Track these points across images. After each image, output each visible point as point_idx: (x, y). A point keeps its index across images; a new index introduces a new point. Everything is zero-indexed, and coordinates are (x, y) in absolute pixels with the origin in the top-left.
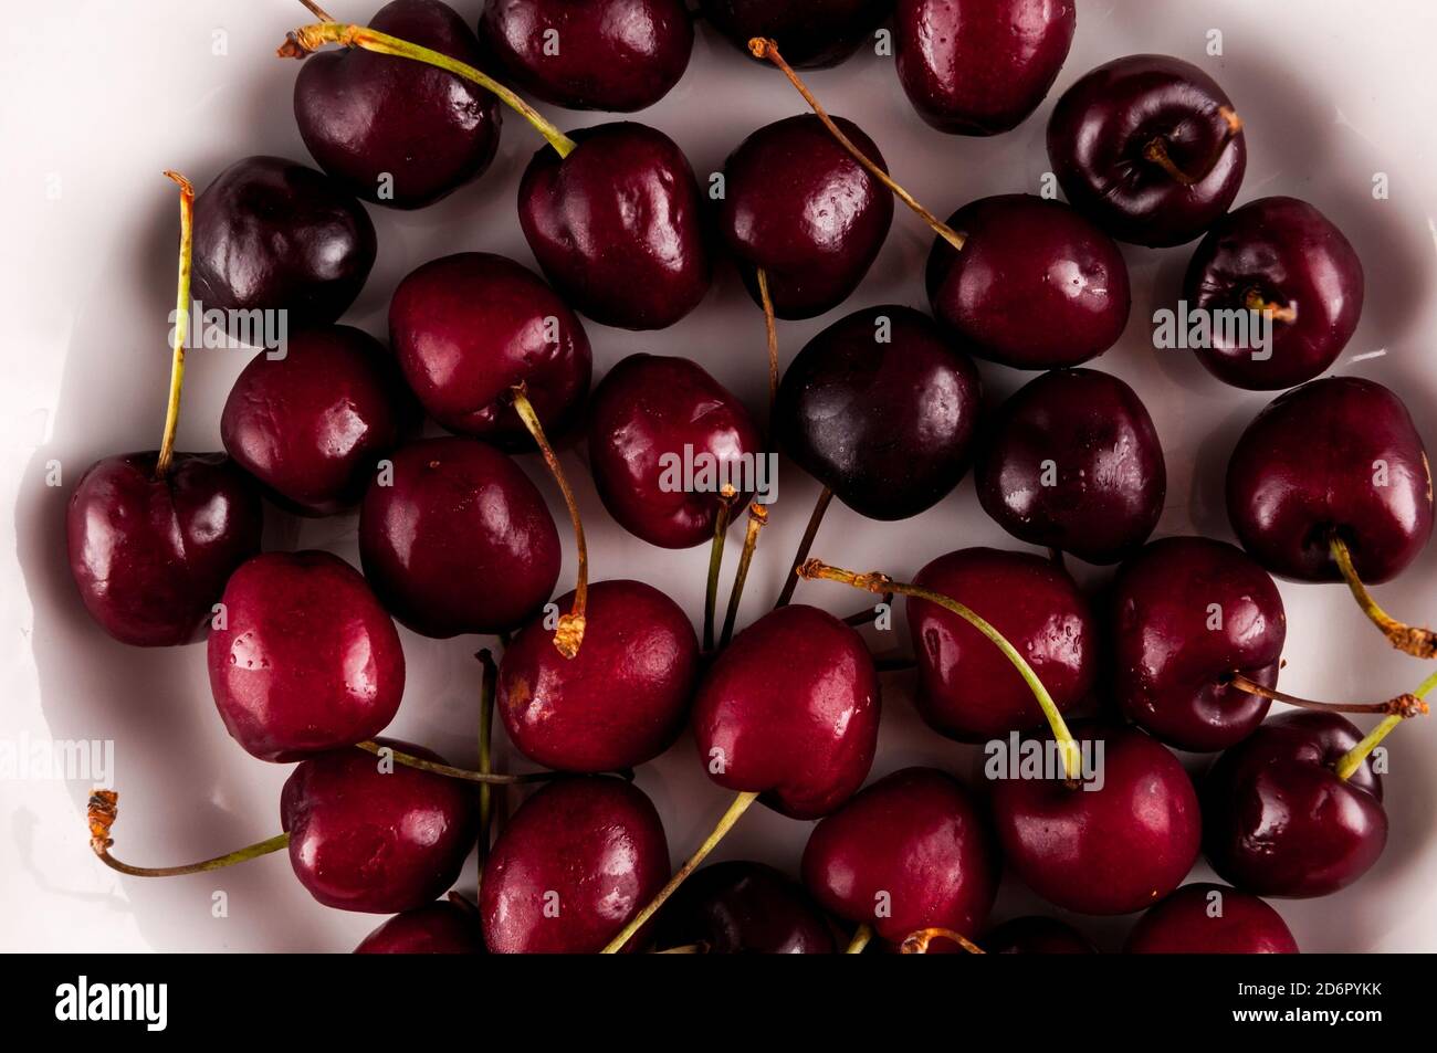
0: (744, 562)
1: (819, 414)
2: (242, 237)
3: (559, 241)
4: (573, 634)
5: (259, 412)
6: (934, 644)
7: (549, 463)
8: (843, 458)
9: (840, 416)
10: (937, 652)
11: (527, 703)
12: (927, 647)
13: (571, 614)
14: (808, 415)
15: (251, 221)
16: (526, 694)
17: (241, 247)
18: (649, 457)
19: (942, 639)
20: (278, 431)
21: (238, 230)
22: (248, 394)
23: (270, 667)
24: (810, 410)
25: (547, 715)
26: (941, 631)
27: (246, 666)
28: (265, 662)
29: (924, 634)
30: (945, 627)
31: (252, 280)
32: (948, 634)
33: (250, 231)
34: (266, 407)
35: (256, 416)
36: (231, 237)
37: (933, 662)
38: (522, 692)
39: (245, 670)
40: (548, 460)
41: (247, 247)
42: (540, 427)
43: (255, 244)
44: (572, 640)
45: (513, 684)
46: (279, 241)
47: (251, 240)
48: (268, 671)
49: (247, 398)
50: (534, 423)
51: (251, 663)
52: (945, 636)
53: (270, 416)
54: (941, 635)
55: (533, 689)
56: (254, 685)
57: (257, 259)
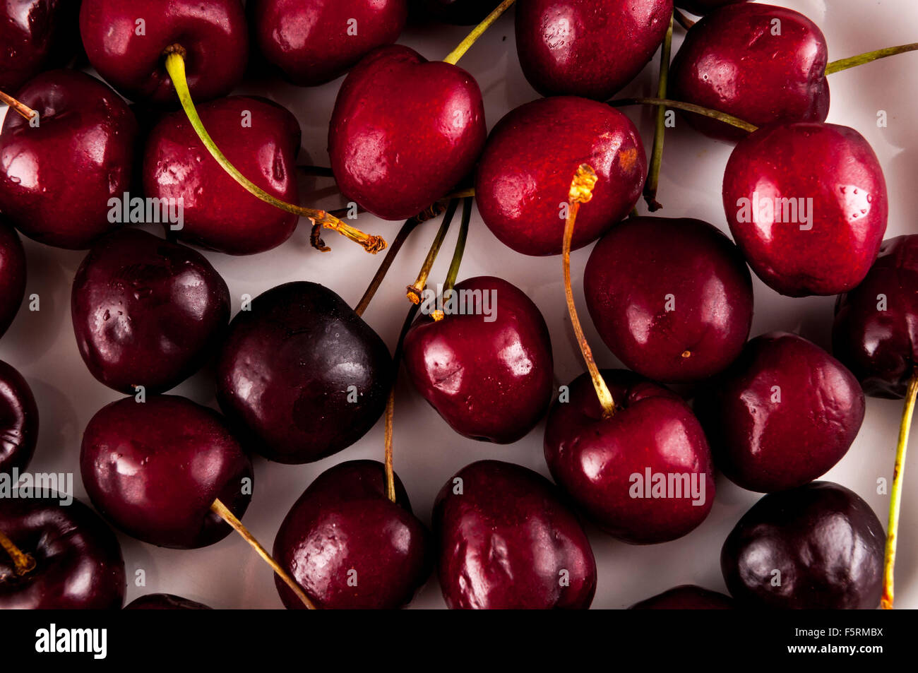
0: (430, 259)
1: (354, 369)
2: (839, 565)
3: (563, 537)
4: (580, 182)
5: (834, 412)
6: (278, 168)
7: (588, 347)
8: (337, 328)
9: (336, 363)
10: (276, 162)
11: (622, 149)
12: (284, 167)
13: (580, 202)
14: (363, 370)
15: (832, 579)
16: (623, 156)
17: (841, 557)
18: (502, 342)
19: (271, 170)
20: (818, 393)
21: (843, 572)
22: (842, 430)
23: (838, 186)
24: (361, 373)
25: (606, 135)
26: (270, 177)
27: (859, 191)
28: (842, 190)
29: (285, 177)
30: (266, 180)
31: (833, 528)
32: (265, 173)
33: (832, 568)
34: (828, 414)
35: (836, 408)
36: (849, 568)
37: (280, 154)
38: (626, 159)
39: (860, 187)
40: (589, 349)
41: (835, 556)
42: (594, 380)
43: (829, 557)
44: (581, 177)
45: (633, 169)
46: (806, 558)
47: (831, 563)
48: (841, 183)
49: (844, 426)
50: (598, 384)
51: (855, 192)
52: (268, 172)
53: (825, 406)
54: (271, 174)
55: (616, 160)
56: (853, 174)
57: (828, 544)
